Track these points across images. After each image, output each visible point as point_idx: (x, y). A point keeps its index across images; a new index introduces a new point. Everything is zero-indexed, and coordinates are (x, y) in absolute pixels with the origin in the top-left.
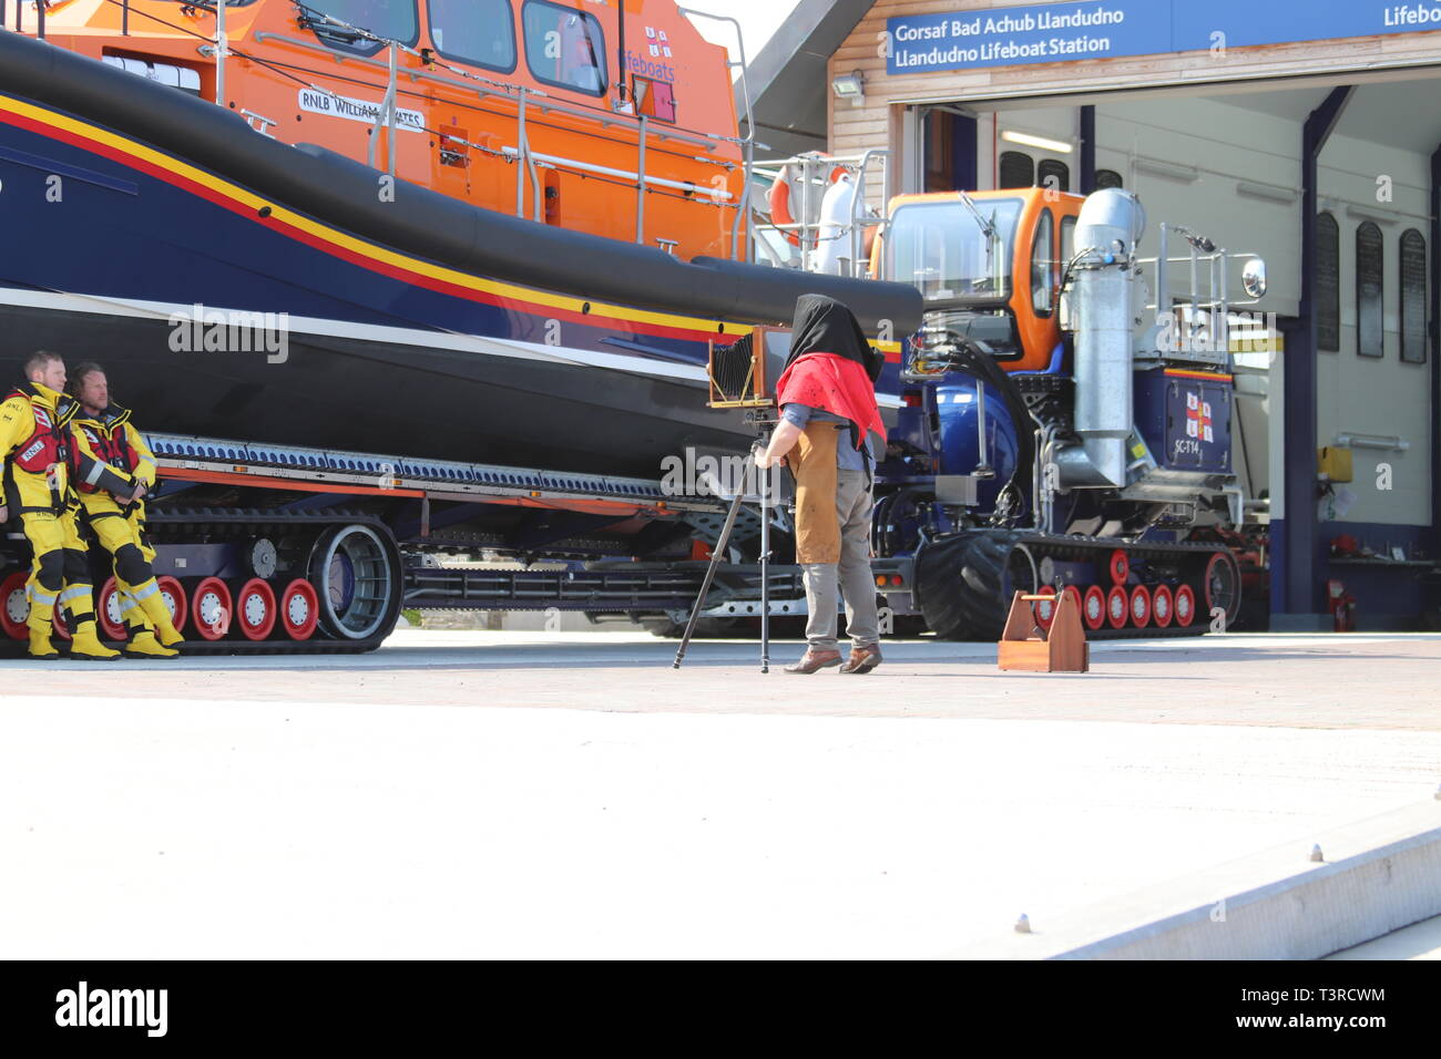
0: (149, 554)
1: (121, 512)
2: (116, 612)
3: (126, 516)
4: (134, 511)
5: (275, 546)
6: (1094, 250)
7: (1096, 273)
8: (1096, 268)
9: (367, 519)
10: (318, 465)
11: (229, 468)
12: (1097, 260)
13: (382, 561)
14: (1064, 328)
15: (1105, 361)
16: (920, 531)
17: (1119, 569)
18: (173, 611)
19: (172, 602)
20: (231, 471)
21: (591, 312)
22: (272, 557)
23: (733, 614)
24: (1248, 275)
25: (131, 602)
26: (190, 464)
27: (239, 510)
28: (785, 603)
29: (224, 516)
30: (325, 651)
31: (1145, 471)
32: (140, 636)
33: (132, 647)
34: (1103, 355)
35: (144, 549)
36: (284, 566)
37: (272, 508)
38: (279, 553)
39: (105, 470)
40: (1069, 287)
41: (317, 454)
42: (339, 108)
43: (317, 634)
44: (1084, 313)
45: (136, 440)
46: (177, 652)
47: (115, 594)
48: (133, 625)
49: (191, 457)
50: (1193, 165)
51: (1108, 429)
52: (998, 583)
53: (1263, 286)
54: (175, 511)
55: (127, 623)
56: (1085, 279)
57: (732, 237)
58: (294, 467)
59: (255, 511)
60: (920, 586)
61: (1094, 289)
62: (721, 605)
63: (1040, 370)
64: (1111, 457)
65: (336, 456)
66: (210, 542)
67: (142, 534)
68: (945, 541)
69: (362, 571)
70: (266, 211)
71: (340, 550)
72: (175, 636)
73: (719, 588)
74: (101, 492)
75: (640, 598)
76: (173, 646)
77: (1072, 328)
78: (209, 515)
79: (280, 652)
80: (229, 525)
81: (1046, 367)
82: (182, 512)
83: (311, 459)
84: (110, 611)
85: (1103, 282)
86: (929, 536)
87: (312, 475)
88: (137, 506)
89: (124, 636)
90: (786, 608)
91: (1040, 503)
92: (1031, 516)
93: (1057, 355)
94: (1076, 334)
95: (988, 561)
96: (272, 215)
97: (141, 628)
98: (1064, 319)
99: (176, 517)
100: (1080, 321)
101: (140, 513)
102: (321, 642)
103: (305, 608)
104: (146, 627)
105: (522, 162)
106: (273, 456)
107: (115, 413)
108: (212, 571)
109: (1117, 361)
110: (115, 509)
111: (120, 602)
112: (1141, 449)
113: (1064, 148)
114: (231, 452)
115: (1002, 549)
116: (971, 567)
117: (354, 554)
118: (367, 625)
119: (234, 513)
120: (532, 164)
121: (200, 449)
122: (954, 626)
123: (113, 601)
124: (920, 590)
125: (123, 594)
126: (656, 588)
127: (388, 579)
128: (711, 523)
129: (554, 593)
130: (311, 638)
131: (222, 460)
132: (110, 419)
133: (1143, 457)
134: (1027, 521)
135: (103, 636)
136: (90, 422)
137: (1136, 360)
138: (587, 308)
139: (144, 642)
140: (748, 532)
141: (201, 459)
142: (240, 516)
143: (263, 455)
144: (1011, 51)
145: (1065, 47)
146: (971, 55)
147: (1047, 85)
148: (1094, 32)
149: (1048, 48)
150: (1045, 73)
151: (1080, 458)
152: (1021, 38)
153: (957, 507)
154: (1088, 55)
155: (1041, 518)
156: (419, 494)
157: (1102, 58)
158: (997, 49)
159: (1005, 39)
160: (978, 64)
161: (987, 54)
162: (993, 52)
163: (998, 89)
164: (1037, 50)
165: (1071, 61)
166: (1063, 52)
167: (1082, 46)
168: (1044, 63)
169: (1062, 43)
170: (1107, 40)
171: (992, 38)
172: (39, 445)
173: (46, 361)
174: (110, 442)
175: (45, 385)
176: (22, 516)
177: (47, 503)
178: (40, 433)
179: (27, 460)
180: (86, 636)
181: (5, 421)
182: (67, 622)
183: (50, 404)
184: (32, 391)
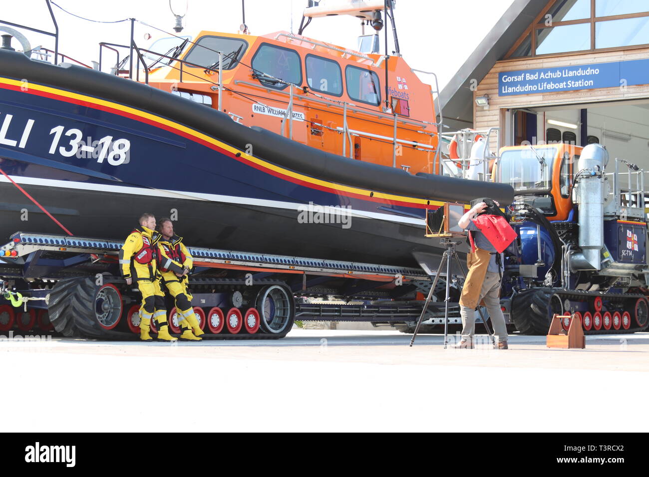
0: (190, 298)
1: (178, 280)
2: (176, 322)
3: (181, 281)
4: (184, 280)
5: (242, 294)
6: (587, 170)
7: (587, 179)
8: (588, 177)
9: (280, 283)
10: (260, 260)
11: (223, 262)
12: (589, 174)
13: (287, 300)
14: (574, 203)
15: (592, 217)
16: (513, 288)
17: (598, 305)
18: (200, 321)
19: (199, 317)
20: (224, 263)
21: (374, 196)
22: (240, 299)
23: (434, 323)
25: (182, 318)
26: (207, 260)
27: (227, 279)
28: (456, 318)
29: (221, 282)
30: (263, 338)
31: (609, 263)
32: (186, 332)
33: (183, 336)
34: (590, 214)
35: (187, 295)
36: (246, 303)
37: (241, 278)
38: (244, 298)
39: (172, 262)
40: (576, 185)
41: (259, 256)
42: (269, 111)
43: (259, 331)
44: (583, 196)
45: (185, 250)
46: (201, 338)
47: (176, 314)
48: (183, 327)
49: (208, 257)
50: (629, 134)
51: (593, 245)
52: (547, 310)
54: (201, 280)
55: (181, 326)
56: (583, 182)
57: (433, 164)
58: (250, 261)
59: (234, 280)
60: (513, 311)
61: (587, 186)
62: (428, 319)
63: (564, 220)
64: (594, 257)
65: (267, 256)
66: (215, 292)
67: (187, 289)
68: (523, 293)
69: (278, 305)
70: (239, 155)
71: (269, 296)
72: (200, 332)
73: (429, 312)
74: (170, 272)
75: (395, 316)
76: (200, 336)
77: (578, 202)
78: (214, 281)
79: (244, 338)
80: (223, 286)
81: (567, 219)
82: (204, 280)
83: (257, 258)
84: (174, 321)
85: (591, 183)
86: (517, 291)
87: (257, 265)
88: (185, 277)
89: (179, 332)
90: (456, 321)
91: (564, 277)
92: (561, 282)
93: (571, 214)
94: (579, 205)
95: (542, 301)
96: (241, 156)
97: (186, 329)
98: (574, 199)
99: (201, 282)
100: (581, 199)
101: (186, 280)
102: (261, 335)
103: (254, 320)
104: (189, 328)
105: (345, 133)
106: (241, 256)
107: (176, 238)
108: (216, 305)
109: (597, 217)
110: (176, 279)
111: (178, 318)
112: (607, 254)
113: (574, 127)
114: (224, 255)
115: (548, 296)
116: (535, 304)
117: (275, 297)
118: (280, 327)
119: (225, 280)
120: (349, 134)
121: (211, 254)
122: (527, 329)
123: (175, 317)
124: (513, 314)
125: (179, 314)
126: (401, 312)
127: (289, 308)
128: (424, 285)
129: (358, 314)
130: (257, 332)
131: (220, 258)
132: (174, 241)
133: (608, 257)
134: (559, 284)
135: (171, 332)
136: (165, 242)
137: (605, 216)
138: (372, 194)
139: (188, 334)
140: (441, 289)
141: (212, 258)
142: (227, 281)
143: (237, 256)
144: (551, 86)
145: (574, 84)
146: (534, 88)
147: (567, 100)
148: (586, 78)
149: (567, 85)
150: (565, 95)
151: (581, 257)
152: (555, 81)
153: (529, 278)
154: (584, 88)
155: (565, 283)
156: (302, 273)
157: (590, 89)
158: (545, 85)
159: (549, 81)
160: (537, 92)
161: (541, 87)
162: (544, 86)
163: (546, 102)
164: (562, 85)
165: (577, 90)
166: (573, 86)
167: (581, 84)
168: (565, 91)
169: (573, 83)
170: (592, 81)
171: (543, 80)
172: (145, 253)
173: (148, 218)
174: (174, 251)
175: (147, 227)
176: (138, 282)
177: (148, 276)
178: (145, 247)
179: (140, 258)
180: (164, 332)
181: (131, 242)
182: (156, 326)
183: (149, 236)
184: (142, 230)
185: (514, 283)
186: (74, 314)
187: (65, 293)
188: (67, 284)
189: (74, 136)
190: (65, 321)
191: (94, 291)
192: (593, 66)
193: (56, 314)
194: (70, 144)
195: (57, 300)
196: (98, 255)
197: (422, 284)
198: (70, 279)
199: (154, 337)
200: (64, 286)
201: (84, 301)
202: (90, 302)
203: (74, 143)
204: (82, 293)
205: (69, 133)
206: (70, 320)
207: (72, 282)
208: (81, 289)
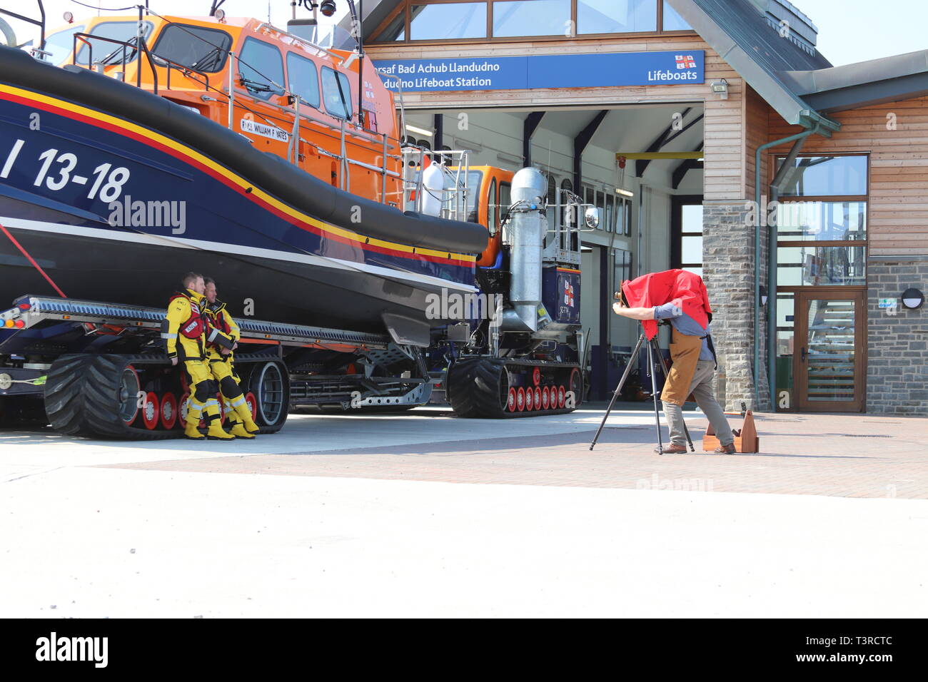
0: (237, 381)
1: (222, 359)
3: (225, 361)
4: (228, 358)
6: (524, 202)
7: (525, 214)
8: (525, 212)
9: (275, 359)
12: (527, 207)
13: (279, 382)
14: (504, 244)
15: (528, 263)
16: (445, 356)
17: (536, 377)
21: (369, 243)
23: (371, 404)
24: (588, 215)
25: (228, 406)
28: (397, 398)
31: (546, 323)
32: (236, 426)
34: (527, 259)
35: (234, 378)
39: (218, 333)
40: (508, 221)
42: (256, 129)
44: (517, 235)
46: (254, 435)
48: (231, 420)
50: (479, 143)
51: (530, 300)
52: (497, 386)
53: (596, 222)
56: (518, 217)
57: (382, 196)
60: (450, 388)
61: (524, 223)
62: (365, 399)
63: (489, 267)
64: (531, 315)
67: (233, 370)
68: (463, 363)
70: (250, 190)
72: (253, 426)
73: (368, 390)
76: (252, 432)
77: (510, 244)
81: (493, 264)
85: (529, 220)
86: (452, 359)
88: (230, 355)
90: (397, 401)
91: (493, 340)
92: (488, 347)
93: (499, 259)
94: (512, 248)
95: (491, 374)
96: (252, 192)
97: (235, 423)
98: (504, 239)
100: (514, 240)
101: (231, 359)
104: (238, 422)
105: (343, 161)
107: (219, 305)
109: (534, 263)
110: (219, 358)
112: (543, 311)
115: (498, 368)
116: (480, 377)
120: (347, 163)
127: (281, 392)
128: (376, 355)
129: (304, 394)
132: (215, 308)
133: (544, 316)
134: (485, 350)
137: (544, 262)
138: (367, 241)
139: (239, 429)
140: (394, 360)
144: (433, 83)
145: (465, 83)
146: (409, 84)
147: (455, 103)
148: (482, 75)
149: (455, 83)
150: (451, 97)
151: (513, 315)
152: (439, 76)
153: (460, 343)
154: (479, 88)
155: (493, 348)
156: (277, 343)
157: (487, 90)
158: (425, 82)
159: (430, 76)
160: (414, 90)
161: (419, 84)
162: (423, 83)
163: (425, 104)
164: (449, 83)
165: (468, 90)
166: (463, 85)
167: (475, 82)
168: (452, 91)
169: (463, 80)
170: (490, 80)
171: (422, 75)
172: (194, 324)
173: (196, 278)
174: (216, 321)
175: (195, 291)
176: (186, 362)
177: (198, 355)
178: (194, 317)
179: (188, 331)
180: (216, 427)
181: (177, 311)
182: (207, 419)
183: (197, 301)
184: (190, 295)
185: (444, 350)
186: (88, 405)
187: (72, 377)
188: (72, 365)
189: (67, 163)
190: (71, 414)
191: (118, 374)
192: (491, 60)
193: (59, 406)
194: (61, 173)
195: (60, 386)
196: (96, 324)
197: (374, 354)
198: (74, 357)
199: (205, 435)
200: (67, 367)
201: (102, 388)
202: (114, 390)
203: (65, 172)
204: (100, 378)
205: (61, 159)
206: (79, 412)
207: (79, 362)
208: (97, 372)
